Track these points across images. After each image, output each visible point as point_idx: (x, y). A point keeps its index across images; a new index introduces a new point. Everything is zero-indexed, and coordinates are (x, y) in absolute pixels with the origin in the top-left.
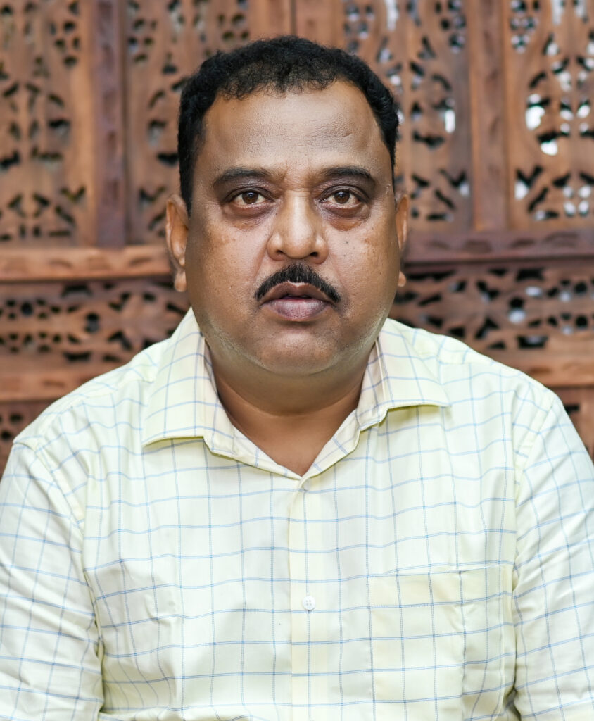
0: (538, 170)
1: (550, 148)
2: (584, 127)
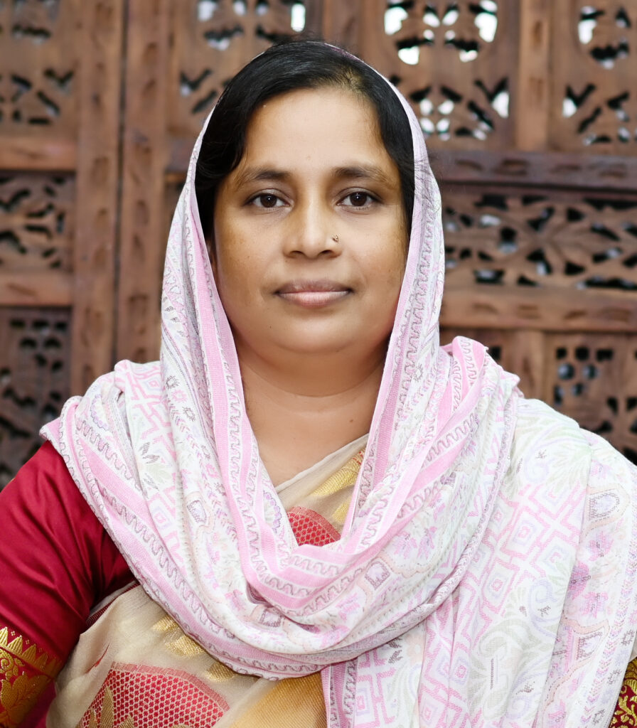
0: (590, 88)
1: (410, 56)
2: (451, 35)
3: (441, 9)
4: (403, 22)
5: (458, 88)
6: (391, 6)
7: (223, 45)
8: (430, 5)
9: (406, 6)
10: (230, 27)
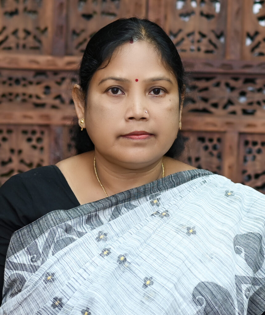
0: (257, 33)
4: (260, 9)
6: (255, 3)
7: (187, 19)
9: (261, 3)
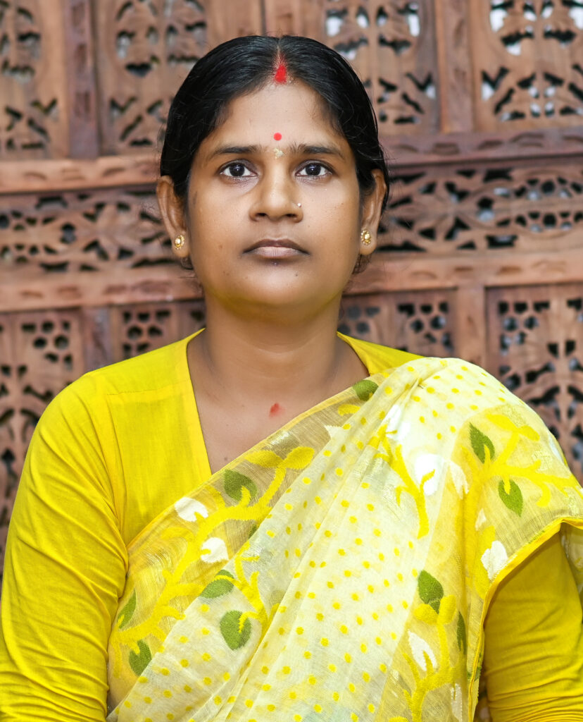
0: (503, 72)
3: (538, 6)
5: (559, 74)
8: (529, 4)
10: (356, 39)
